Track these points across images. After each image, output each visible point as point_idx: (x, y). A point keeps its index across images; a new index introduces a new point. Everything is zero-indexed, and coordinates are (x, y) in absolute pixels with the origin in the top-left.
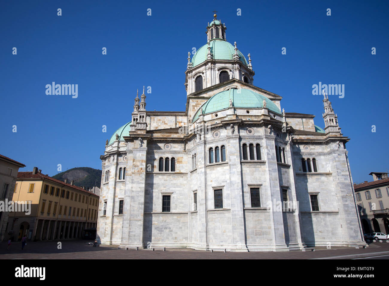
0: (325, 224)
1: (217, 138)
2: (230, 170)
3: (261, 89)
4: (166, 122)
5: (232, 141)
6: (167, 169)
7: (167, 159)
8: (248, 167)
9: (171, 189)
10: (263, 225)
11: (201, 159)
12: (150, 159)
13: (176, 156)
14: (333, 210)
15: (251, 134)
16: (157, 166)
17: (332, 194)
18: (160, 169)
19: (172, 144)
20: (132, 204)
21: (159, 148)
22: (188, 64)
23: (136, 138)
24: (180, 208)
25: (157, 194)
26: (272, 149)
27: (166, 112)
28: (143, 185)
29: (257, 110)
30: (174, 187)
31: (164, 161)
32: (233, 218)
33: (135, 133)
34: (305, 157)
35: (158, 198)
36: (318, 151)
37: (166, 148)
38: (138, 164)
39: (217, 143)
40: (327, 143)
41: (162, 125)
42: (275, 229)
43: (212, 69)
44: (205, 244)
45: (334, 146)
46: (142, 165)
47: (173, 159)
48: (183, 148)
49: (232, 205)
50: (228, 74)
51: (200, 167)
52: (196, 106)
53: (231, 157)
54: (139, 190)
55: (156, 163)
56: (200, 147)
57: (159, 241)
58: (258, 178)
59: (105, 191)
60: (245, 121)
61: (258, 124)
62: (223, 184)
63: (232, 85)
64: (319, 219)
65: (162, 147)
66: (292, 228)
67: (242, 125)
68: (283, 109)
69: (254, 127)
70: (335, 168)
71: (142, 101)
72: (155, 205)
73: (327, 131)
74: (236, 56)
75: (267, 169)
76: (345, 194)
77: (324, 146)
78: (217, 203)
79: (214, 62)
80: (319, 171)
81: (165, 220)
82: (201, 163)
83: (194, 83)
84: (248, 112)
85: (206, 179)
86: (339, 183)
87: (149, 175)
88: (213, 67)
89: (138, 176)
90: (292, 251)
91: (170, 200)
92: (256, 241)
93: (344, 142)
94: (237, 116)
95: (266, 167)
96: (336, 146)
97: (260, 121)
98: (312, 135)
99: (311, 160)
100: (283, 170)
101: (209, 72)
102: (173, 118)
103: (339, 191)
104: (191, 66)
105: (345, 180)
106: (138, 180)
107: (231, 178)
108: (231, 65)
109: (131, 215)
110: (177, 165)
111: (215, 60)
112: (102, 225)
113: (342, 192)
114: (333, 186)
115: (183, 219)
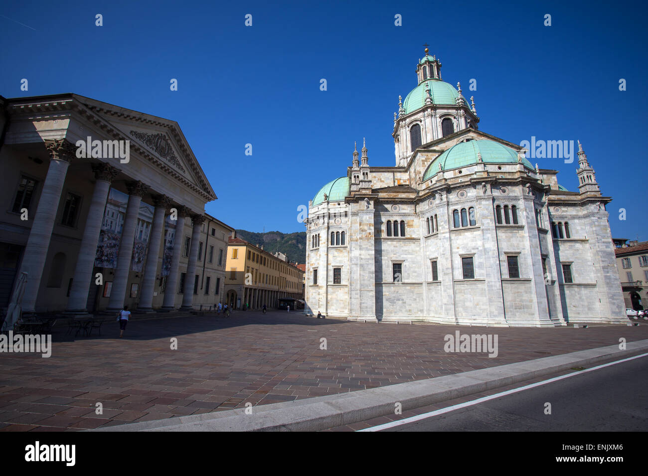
0: (580, 298)
1: (463, 199)
2: (483, 236)
3: (502, 140)
4: (382, 180)
5: (484, 202)
6: (396, 234)
7: (396, 222)
8: (503, 233)
9: (402, 256)
10: (524, 298)
11: (443, 223)
12: (377, 223)
13: (406, 219)
14: (590, 282)
15: (505, 194)
16: (385, 230)
17: (589, 263)
18: (389, 234)
19: (400, 205)
20: (362, 273)
21: (386, 210)
22: (400, 110)
23: (362, 199)
24: (413, 277)
25: (387, 262)
26: (532, 211)
27: (382, 168)
28: (373, 252)
29: (511, 166)
30: (406, 255)
31: (392, 225)
32: (488, 290)
33: (359, 193)
34: (556, 221)
35: (388, 267)
36: (571, 214)
37: (393, 210)
38: (366, 228)
39: (464, 205)
40: (583, 204)
41: (378, 183)
42: (538, 302)
43: (432, 116)
44: (454, 317)
45: (592, 208)
46: (370, 229)
47: (402, 222)
48: (413, 210)
49: (487, 275)
50: (451, 122)
51: (442, 231)
52: (426, 160)
53: (483, 220)
54: (369, 257)
55: (384, 228)
56: (441, 209)
57: (391, 313)
58: (516, 245)
59: (313, 257)
60: (499, 179)
61: (514, 182)
62: (473, 252)
63: (466, 135)
64: (573, 292)
65: (390, 209)
66: (552, 301)
67: (496, 183)
68: (536, 164)
69: (509, 185)
70: (593, 234)
71: (363, 156)
72: (385, 274)
73: (582, 190)
74: (460, 100)
75: (527, 235)
76: (606, 264)
77: (578, 208)
78: (466, 272)
79: (434, 108)
80: (572, 238)
81: (397, 291)
82: (444, 228)
83: (409, 133)
84: (500, 168)
85: (451, 245)
86: (599, 251)
87: (378, 241)
88: (433, 114)
89: (366, 242)
90: (557, 326)
91: (401, 268)
92: (516, 315)
93: (605, 202)
94: (488, 173)
95: (525, 233)
96: (596, 208)
97: (516, 179)
98: (564, 194)
99: (563, 223)
100: (542, 235)
101: (428, 120)
102: (391, 175)
103: (599, 260)
104: (403, 113)
105: (606, 248)
106: (366, 246)
107: (485, 245)
108: (454, 111)
109: (361, 285)
110: (407, 229)
111: (436, 105)
112: (312, 295)
113: (603, 261)
114: (589, 254)
115: (417, 289)
